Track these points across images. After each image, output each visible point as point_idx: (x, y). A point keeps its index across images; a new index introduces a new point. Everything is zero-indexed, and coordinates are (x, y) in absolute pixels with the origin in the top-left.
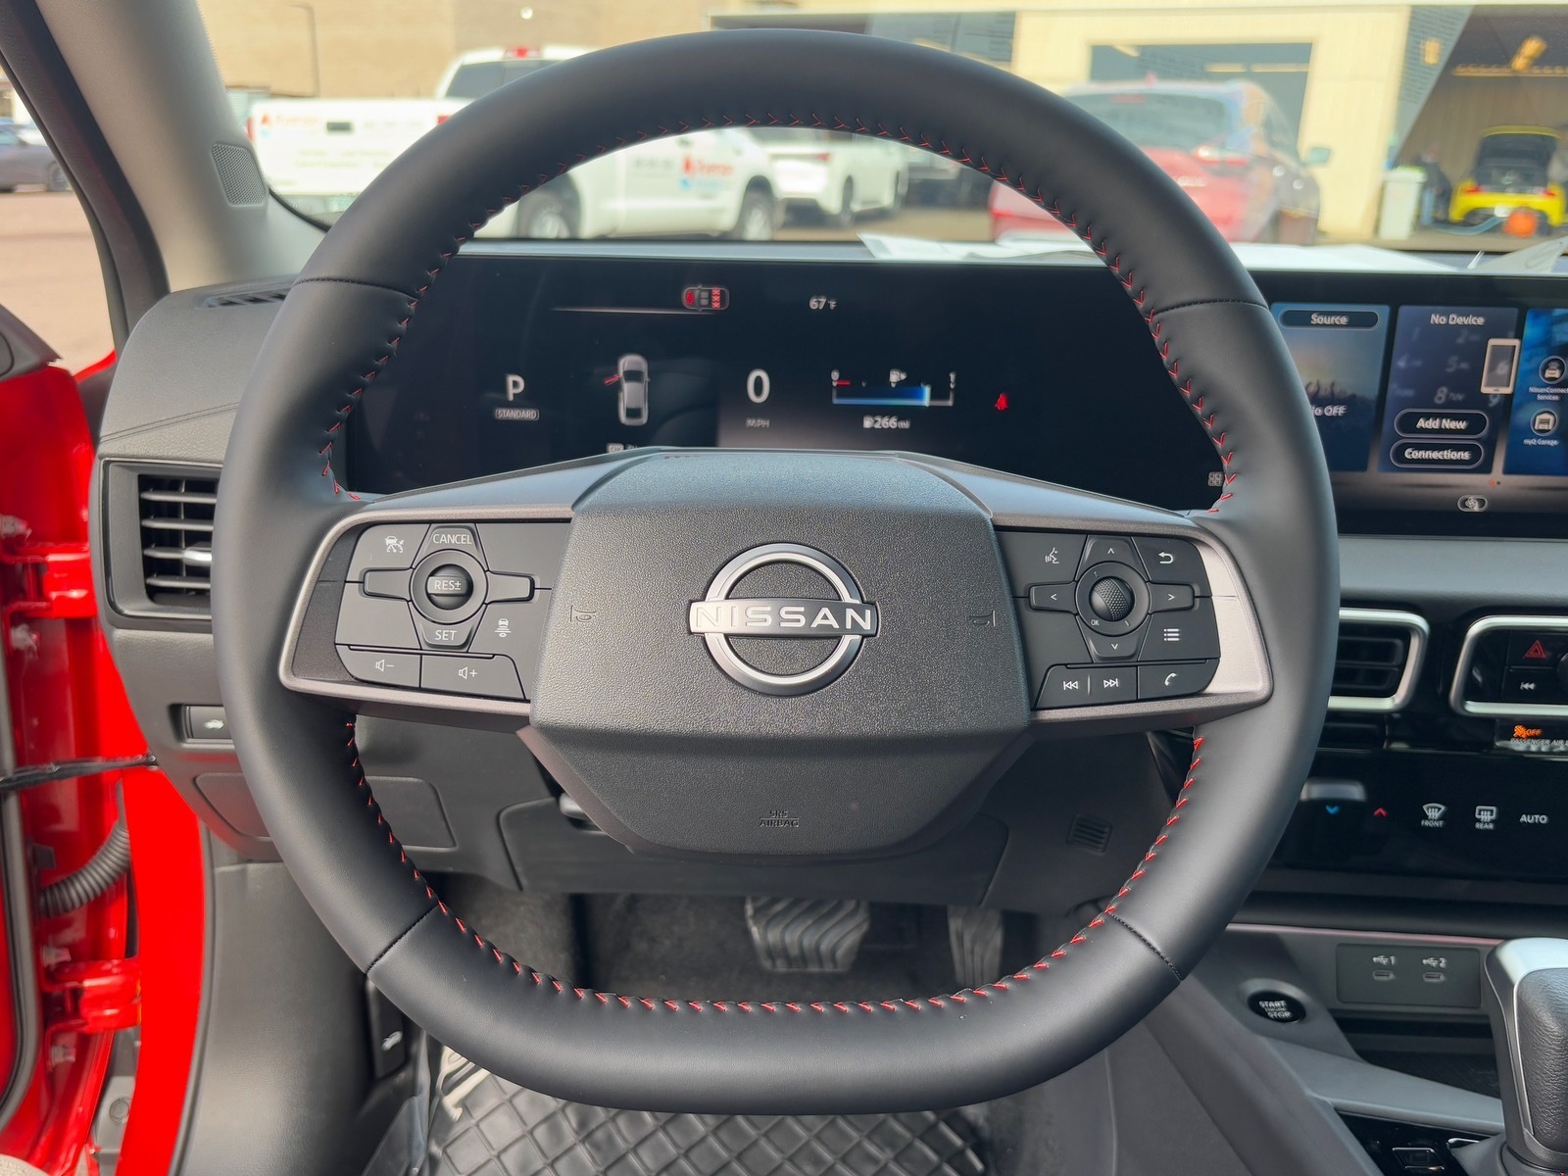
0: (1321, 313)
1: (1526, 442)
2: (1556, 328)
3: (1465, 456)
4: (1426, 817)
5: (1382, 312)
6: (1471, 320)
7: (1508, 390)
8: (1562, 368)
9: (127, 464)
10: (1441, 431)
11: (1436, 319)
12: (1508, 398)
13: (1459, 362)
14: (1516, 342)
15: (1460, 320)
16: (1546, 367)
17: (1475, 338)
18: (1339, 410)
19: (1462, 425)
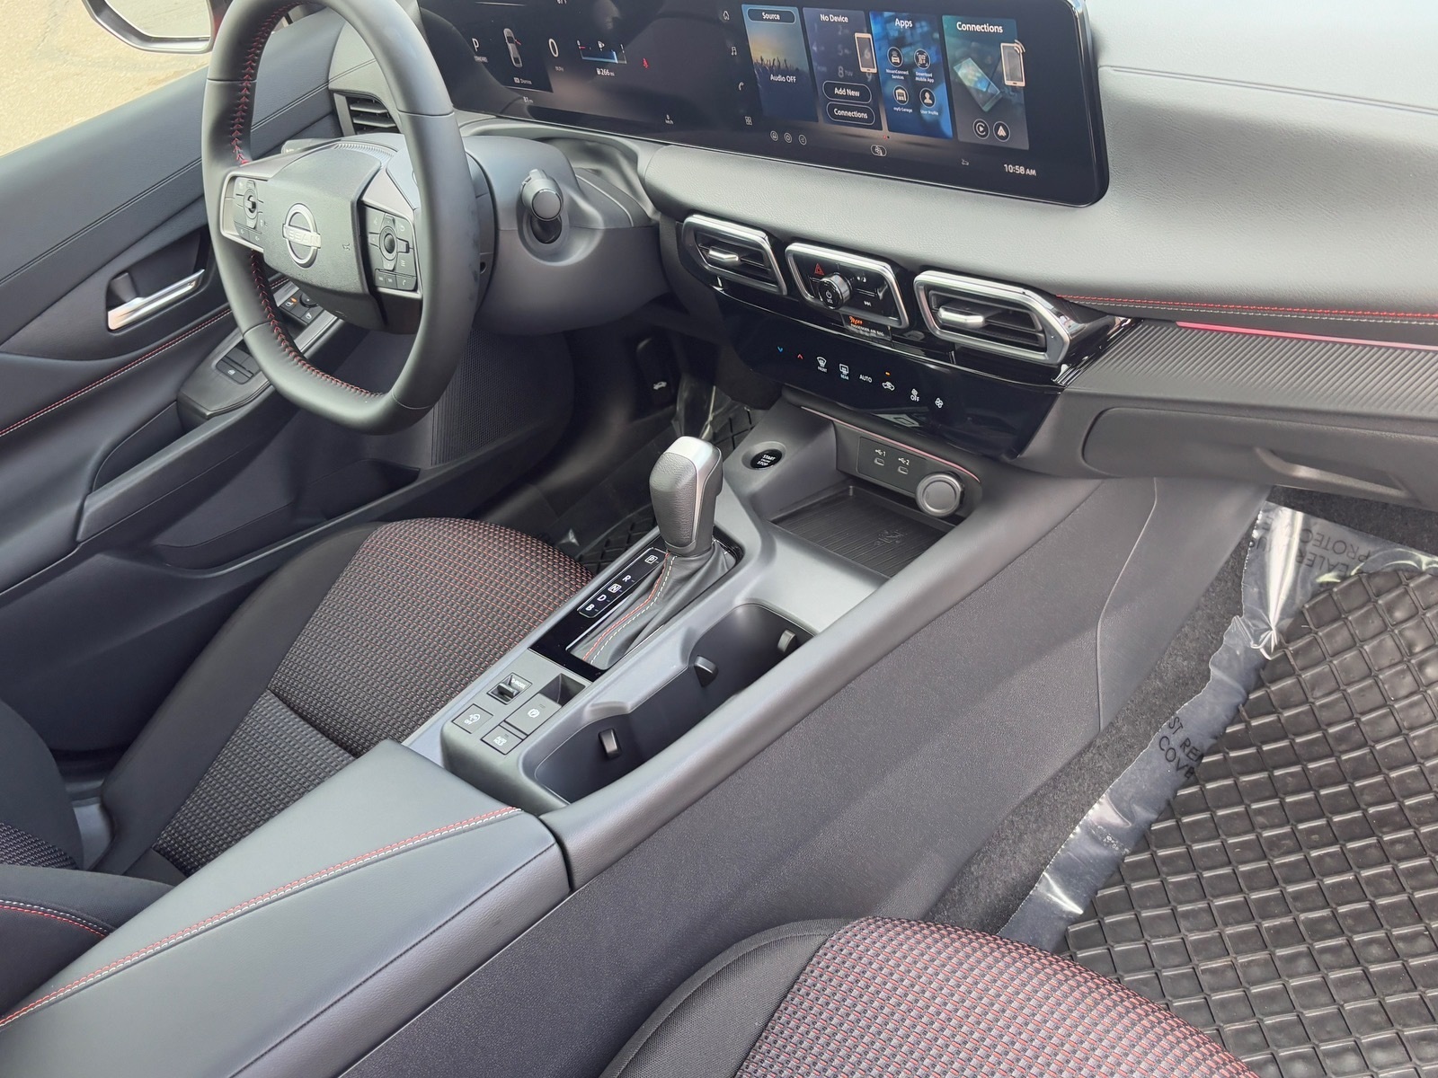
0: (767, 12)
1: (895, 108)
2: (888, 26)
3: (865, 116)
4: (819, 365)
5: (794, 10)
6: (841, 19)
7: (875, 71)
8: (899, 56)
9: (340, 92)
10: (847, 97)
11: (823, 18)
12: (877, 75)
13: (843, 49)
14: (869, 36)
15: (836, 19)
16: (891, 55)
17: (847, 31)
18: (792, 79)
19: (857, 94)
